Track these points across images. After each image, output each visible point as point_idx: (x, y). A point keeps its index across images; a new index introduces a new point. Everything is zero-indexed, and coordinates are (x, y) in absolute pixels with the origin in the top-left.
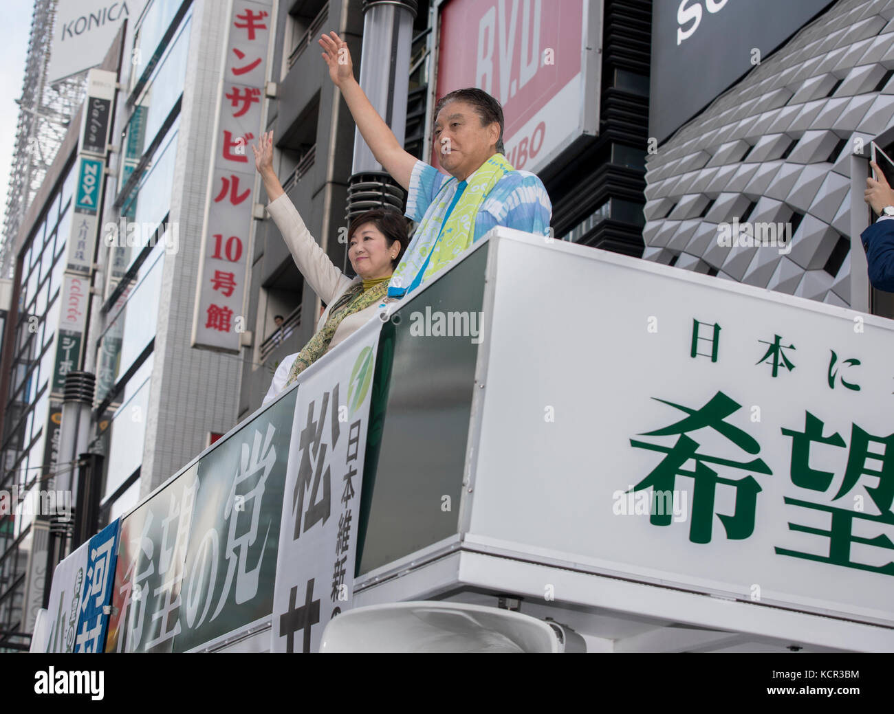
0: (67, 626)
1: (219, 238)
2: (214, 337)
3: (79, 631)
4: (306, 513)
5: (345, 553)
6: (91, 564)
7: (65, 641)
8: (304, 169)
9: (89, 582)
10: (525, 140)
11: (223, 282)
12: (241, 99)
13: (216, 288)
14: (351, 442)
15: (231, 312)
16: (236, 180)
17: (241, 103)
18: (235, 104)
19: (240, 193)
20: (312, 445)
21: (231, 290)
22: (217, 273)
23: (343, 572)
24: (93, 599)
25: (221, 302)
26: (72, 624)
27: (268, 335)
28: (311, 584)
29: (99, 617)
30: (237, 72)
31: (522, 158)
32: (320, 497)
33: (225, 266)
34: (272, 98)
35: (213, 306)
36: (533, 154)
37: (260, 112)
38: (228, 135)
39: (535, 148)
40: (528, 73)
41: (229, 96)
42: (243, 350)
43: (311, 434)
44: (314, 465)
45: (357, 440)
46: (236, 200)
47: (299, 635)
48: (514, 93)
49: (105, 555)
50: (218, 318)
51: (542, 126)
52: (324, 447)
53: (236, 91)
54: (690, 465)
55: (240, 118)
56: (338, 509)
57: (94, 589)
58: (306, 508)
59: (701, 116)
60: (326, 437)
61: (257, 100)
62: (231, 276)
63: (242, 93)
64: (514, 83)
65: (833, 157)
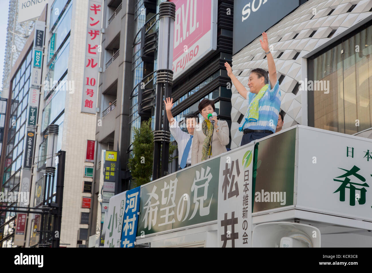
0: (118, 217)
1: (88, 78)
2: (87, 109)
3: (125, 218)
4: (228, 193)
5: (247, 206)
7: (118, 222)
8: (115, 57)
9: (127, 205)
10: (192, 51)
11: (90, 93)
12: (93, 34)
13: (88, 94)
14: (245, 176)
15: (92, 102)
16: (93, 60)
17: (93, 35)
18: (91, 35)
19: (94, 64)
20: (228, 175)
21: (92, 95)
22: (88, 90)
23: (247, 211)
24: (130, 210)
25: (89, 99)
26: (121, 216)
27: (105, 109)
28: (233, 214)
29: (134, 215)
30: (92, 25)
31: (191, 57)
32: (234, 189)
33: (90, 87)
34: (103, 33)
35: (87, 100)
36: (195, 55)
37: (99, 38)
38: (90, 45)
39: (196, 54)
40: (192, 30)
41: (89, 33)
42: (96, 113)
43: (227, 172)
44: (230, 180)
45: (248, 175)
46: (93, 66)
47: (229, 227)
48: (188, 36)
49: (135, 197)
50: (88, 104)
51: (198, 47)
52: (234, 176)
53: (92, 31)
54: (348, 185)
55: (93, 40)
56: (242, 193)
57: (131, 206)
58: (228, 192)
59: (250, 44)
60: (234, 172)
61: (98, 34)
62: (92, 90)
63: (94, 32)
64: (188, 32)
65: (295, 58)
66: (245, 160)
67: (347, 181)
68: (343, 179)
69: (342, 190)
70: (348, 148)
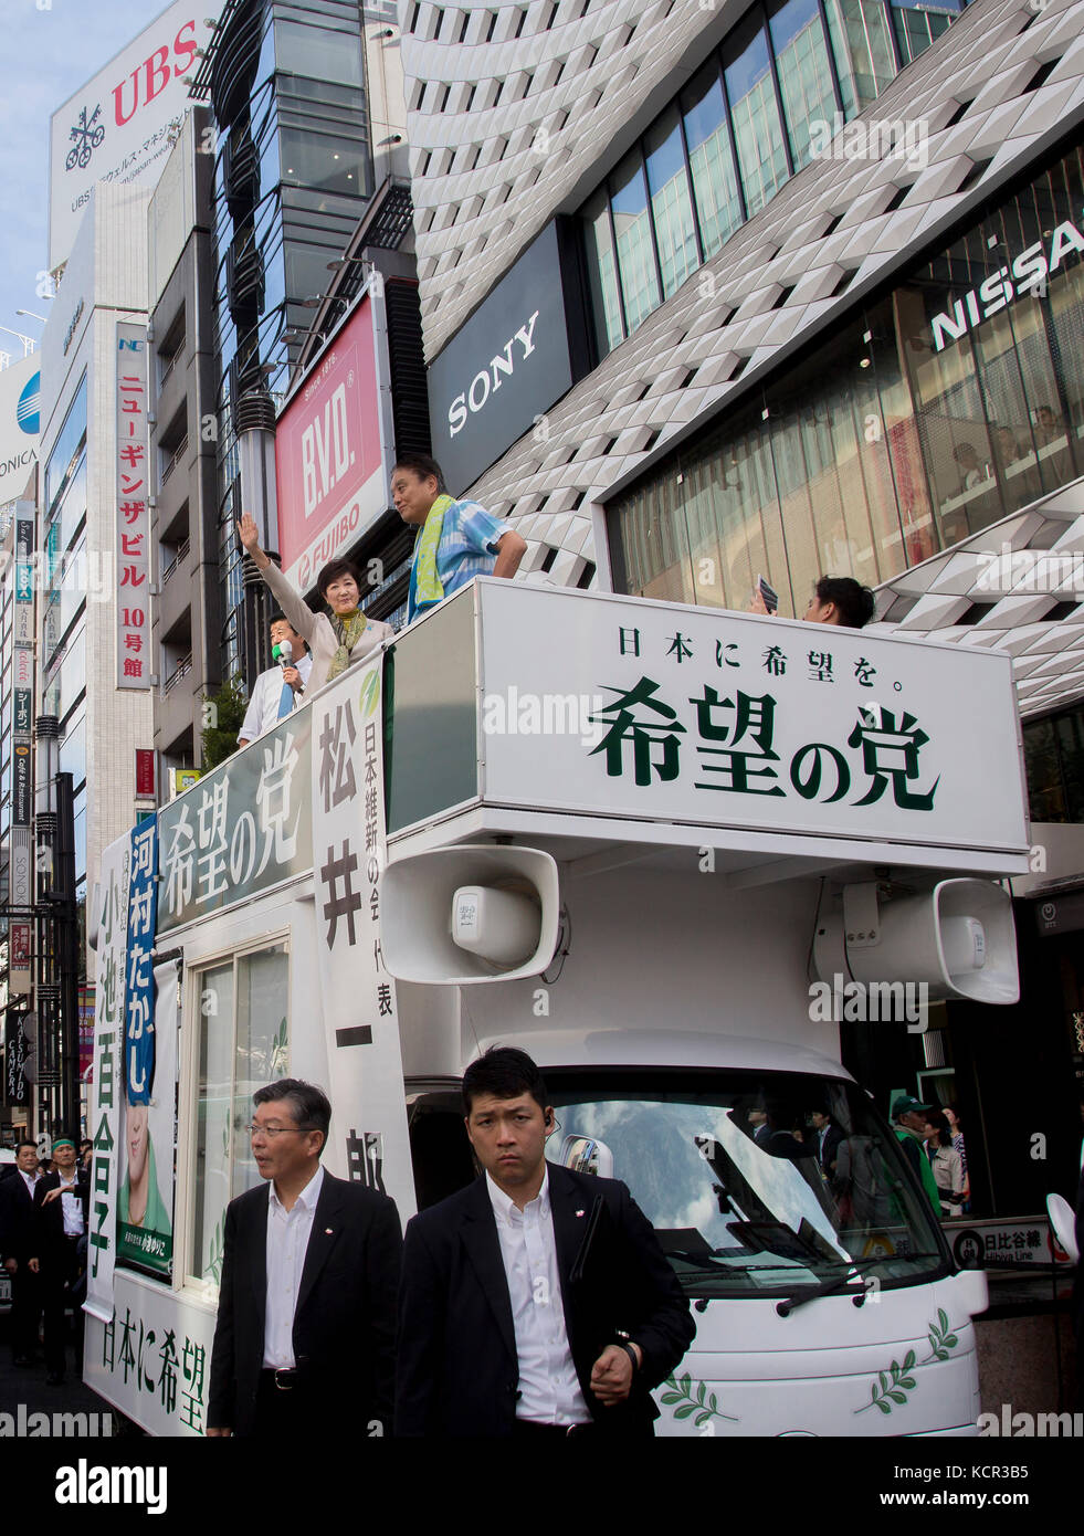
0: (120, 893)
1: (126, 611)
2: (131, 681)
3: (132, 895)
4: (334, 794)
5: (375, 818)
6: (135, 847)
7: (120, 906)
8: (183, 556)
9: (135, 860)
10: (345, 518)
11: (133, 642)
12: (131, 510)
13: (128, 646)
14: (368, 739)
15: (141, 663)
16: (134, 568)
17: (132, 513)
18: (127, 514)
19: (138, 578)
20: (331, 745)
21: (139, 647)
22: (128, 636)
23: (375, 832)
24: (141, 872)
25: (133, 656)
26: (124, 891)
27: (169, 676)
28: (346, 843)
29: (150, 884)
30: (126, 491)
31: (344, 531)
32: (345, 780)
33: (133, 631)
34: (153, 507)
35: (128, 660)
36: (352, 528)
37: (146, 518)
38: (125, 537)
39: (353, 523)
40: (341, 470)
41: (122, 509)
42: (152, 688)
43: (329, 737)
44: (336, 759)
45: (373, 737)
46: (135, 583)
47: (340, 881)
48: (333, 485)
49: (148, 839)
50: (132, 668)
51: (356, 507)
52: (343, 745)
53: (127, 505)
54: (630, 731)
55: (132, 524)
56: (363, 788)
57: (141, 864)
58: (333, 789)
59: (474, 487)
60: (344, 737)
61: (142, 510)
62: (138, 636)
63: (132, 506)
64: (332, 478)
65: (576, 506)
66: (366, 697)
67: (626, 719)
68: (615, 715)
69: (611, 745)
70: (622, 630)
